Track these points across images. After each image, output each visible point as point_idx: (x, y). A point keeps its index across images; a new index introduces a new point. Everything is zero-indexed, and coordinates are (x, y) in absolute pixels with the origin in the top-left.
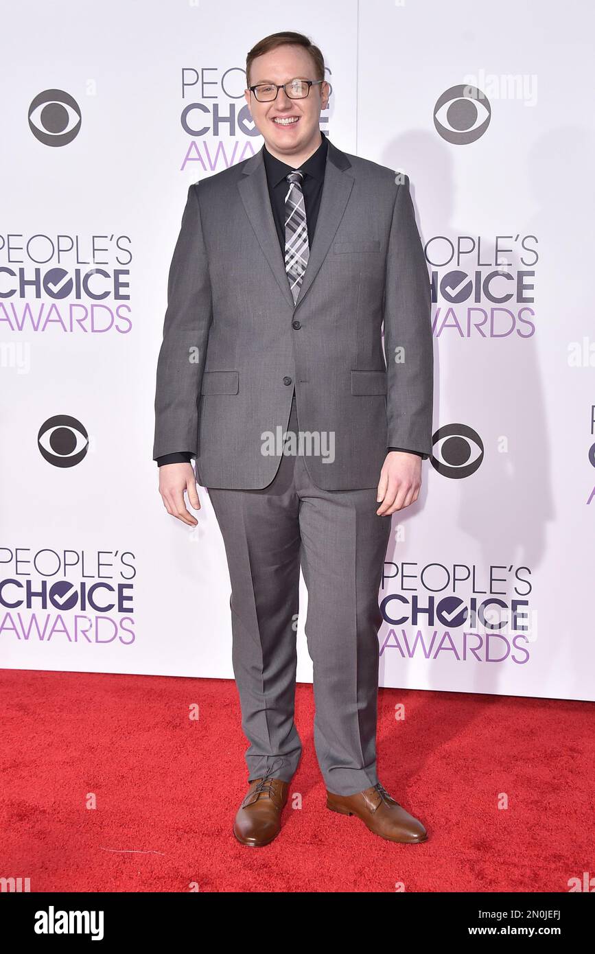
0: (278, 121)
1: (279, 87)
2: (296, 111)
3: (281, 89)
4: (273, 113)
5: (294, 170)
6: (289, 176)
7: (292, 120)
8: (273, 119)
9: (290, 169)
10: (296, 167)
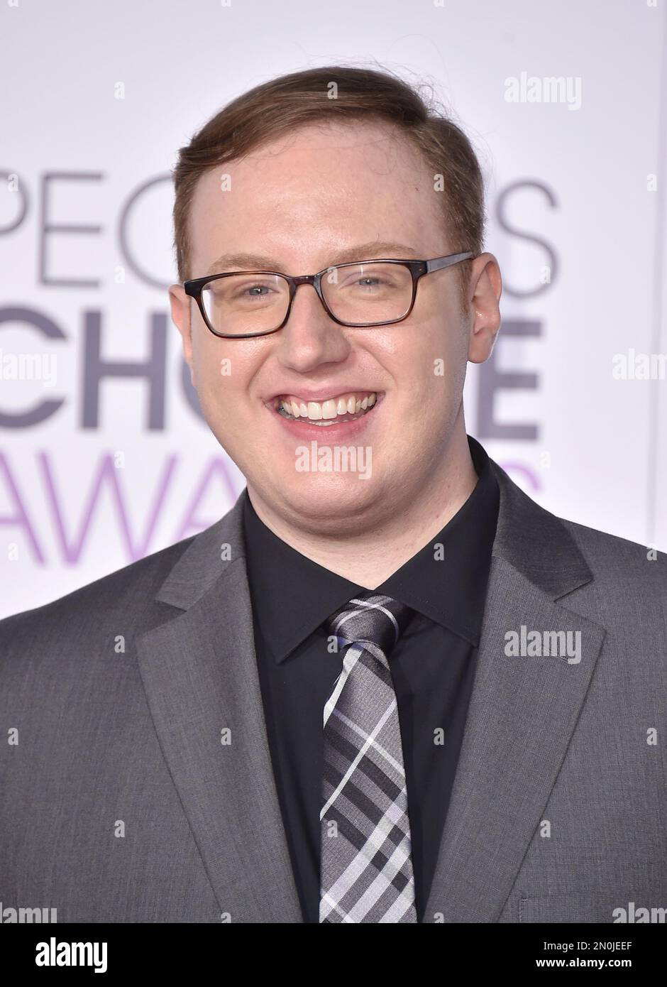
0: (295, 408)
1: (295, 284)
2: (365, 371)
3: (305, 292)
4: (274, 380)
5: (363, 593)
6: (344, 620)
7: (348, 405)
8: (278, 402)
9: (348, 592)
10: (372, 583)
